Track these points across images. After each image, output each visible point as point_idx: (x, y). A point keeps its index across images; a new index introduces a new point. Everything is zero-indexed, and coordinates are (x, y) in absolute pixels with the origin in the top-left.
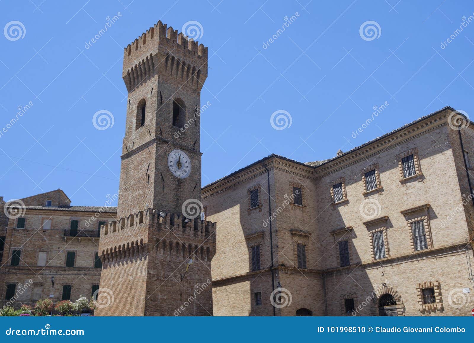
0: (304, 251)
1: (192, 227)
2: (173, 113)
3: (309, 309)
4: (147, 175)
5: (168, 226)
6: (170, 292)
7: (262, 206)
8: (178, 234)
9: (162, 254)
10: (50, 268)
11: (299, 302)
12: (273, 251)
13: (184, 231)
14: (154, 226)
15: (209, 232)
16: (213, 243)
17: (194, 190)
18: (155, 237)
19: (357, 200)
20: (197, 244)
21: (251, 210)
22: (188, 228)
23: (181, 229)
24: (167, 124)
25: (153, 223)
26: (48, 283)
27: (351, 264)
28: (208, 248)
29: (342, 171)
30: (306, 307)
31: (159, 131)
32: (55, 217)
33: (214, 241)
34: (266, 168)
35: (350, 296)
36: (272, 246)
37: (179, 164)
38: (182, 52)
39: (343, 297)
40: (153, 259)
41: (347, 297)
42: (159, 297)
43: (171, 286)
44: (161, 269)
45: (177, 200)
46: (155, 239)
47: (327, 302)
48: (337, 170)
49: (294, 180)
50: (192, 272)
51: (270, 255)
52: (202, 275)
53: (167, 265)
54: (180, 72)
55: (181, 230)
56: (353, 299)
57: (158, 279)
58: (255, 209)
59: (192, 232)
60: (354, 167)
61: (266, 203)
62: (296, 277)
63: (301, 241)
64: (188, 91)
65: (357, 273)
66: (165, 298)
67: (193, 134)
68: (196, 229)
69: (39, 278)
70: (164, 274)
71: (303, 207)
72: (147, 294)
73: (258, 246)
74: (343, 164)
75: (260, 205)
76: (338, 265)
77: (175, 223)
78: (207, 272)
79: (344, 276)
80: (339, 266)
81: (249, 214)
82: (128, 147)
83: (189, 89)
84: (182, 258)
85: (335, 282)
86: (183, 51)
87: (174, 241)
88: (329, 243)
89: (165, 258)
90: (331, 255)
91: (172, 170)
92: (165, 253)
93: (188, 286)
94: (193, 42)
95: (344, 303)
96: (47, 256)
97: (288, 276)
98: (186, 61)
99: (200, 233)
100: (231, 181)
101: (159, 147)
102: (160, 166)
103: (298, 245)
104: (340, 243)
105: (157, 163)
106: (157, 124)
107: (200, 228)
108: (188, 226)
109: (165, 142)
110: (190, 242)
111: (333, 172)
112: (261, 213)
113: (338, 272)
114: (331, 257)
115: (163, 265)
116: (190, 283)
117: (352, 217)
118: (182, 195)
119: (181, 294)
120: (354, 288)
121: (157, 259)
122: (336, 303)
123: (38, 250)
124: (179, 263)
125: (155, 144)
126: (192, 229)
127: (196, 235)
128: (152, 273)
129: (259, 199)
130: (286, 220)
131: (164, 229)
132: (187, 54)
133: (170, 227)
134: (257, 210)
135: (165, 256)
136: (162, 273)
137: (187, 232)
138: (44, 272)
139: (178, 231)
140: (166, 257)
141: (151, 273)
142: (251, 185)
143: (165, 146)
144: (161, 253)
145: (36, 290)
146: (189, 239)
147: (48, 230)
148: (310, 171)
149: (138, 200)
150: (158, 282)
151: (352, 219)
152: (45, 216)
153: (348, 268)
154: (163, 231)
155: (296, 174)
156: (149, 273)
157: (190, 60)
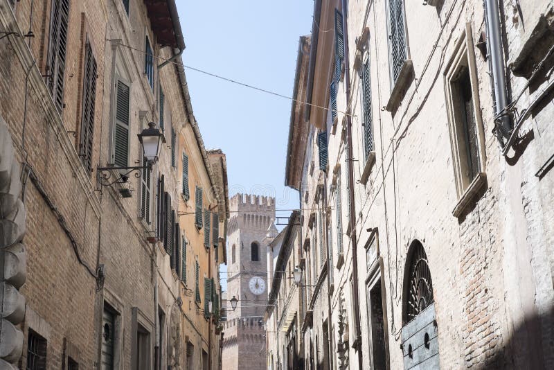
5: (249, 325)
6: (253, 363)
14: (240, 327)
18: (241, 333)
23: (258, 327)
24: (248, 261)
31: (243, 267)
37: (257, 286)
40: (241, 345)
43: (253, 360)
44: (247, 351)
45: (257, 308)
54: (254, 224)
66: (250, 366)
87: (254, 334)
91: (252, 291)
92: (249, 341)
94: (263, 198)
101: (243, 278)
102: (244, 290)
105: (241, 288)
106: (241, 263)
109: (246, 274)
115: (248, 348)
121: (243, 345)
125: (240, 276)
131: (247, 328)
143: (247, 276)
150: (245, 358)
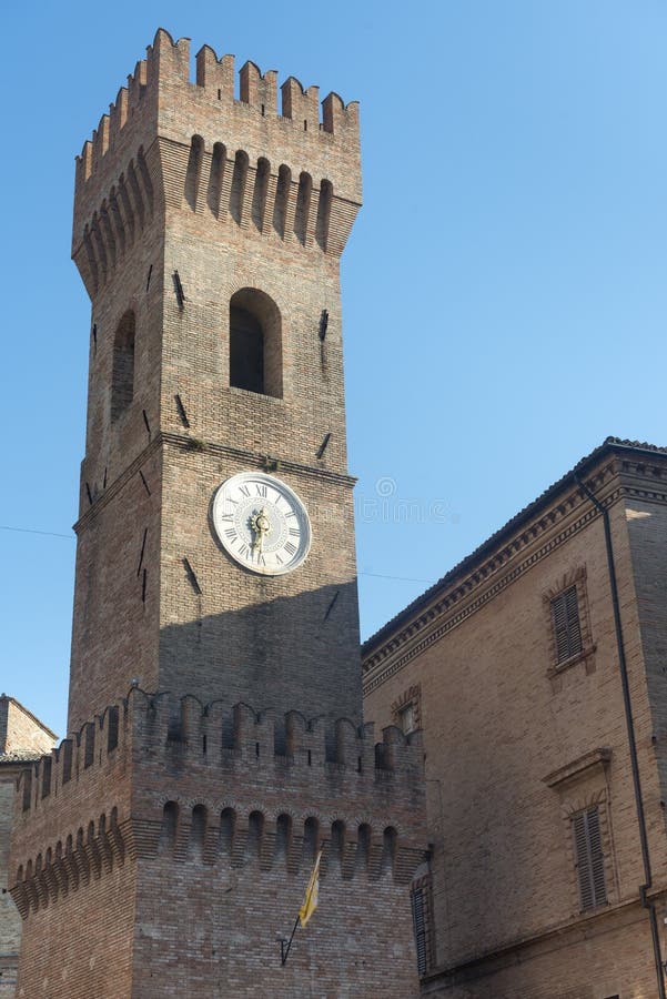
1: (316, 753)
4: (142, 572)
5: (214, 754)
7: (594, 649)
8: (258, 783)
9: (197, 861)
12: (648, 823)
13: (283, 770)
14: (153, 753)
15: (391, 769)
16: (414, 810)
17: (327, 614)
18: (160, 798)
20: (341, 815)
21: (560, 672)
22: (299, 758)
25: (150, 743)
28: (390, 832)
31: (176, 411)
33: (414, 801)
34: (595, 501)
36: (640, 804)
38: (255, 128)
40: (158, 880)
43: (237, 987)
44: (193, 922)
45: (260, 655)
46: (160, 805)
50: (329, 927)
51: (639, 842)
52: (373, 939)
53: (219, 902)
55: (272, 765)
57: (181, 960)
58: (572, 664)
59: (319, 770)
61: (607, 638)
64: (288, 261)
67: (314, 412)
68: (334, 756)
70: (208, 939)
73: (593, 811)
75: (587, 647)
77: (243, 741)
78: (395, 925)
81: (555, 690)
82: (92, 491)
83: (291, 255)
84: (285, 874)
86: (258, 125)
87: (243, 810)
89: (207, 875)
91: (233, 547)
92: (209, 860)
93: (314, 984)
98: (269, 157)
99: (350, 774)
101: (178, 465)
102: (180, 536)
105: (167, 526)
106: (166, 384)
107: (349, 755)
108: (302, 750)
109: (199, 448)
110: (311, 811)
112: (593, 677)
116: (320, 972)
118: (277, 636)
121: (177, 881)
124: (270, 893)
126: (319, 758)
127: (334, 781)
128: (155, 934)
129: (583, 624)
131: (196, 764)
132: (276, 132)
133: (223, 756)
134: (580, 669)
135: (208, 869)
136: (201, 935)
137: (294, 772)
139: (259, 769)
140: (216, 874)
141: (151, 938)
142: (552, 576)
143: (201, 462)
146: (306, 797)
149: (118, 670)
154: (194, 770)
156: (142, 937)
157: (289, 151)
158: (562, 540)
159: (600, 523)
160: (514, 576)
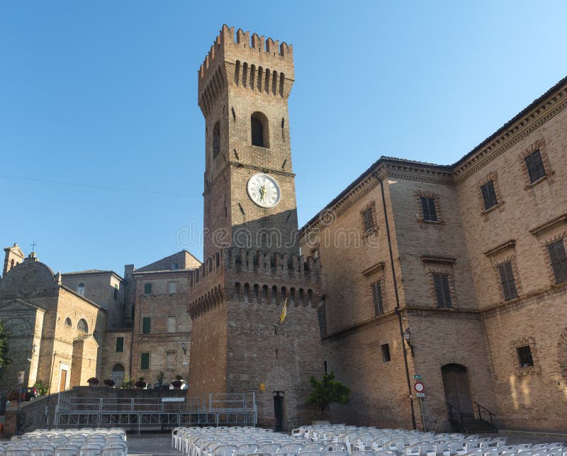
0: (446, 283)
2: (252, 130)
3: (462, 364)
4: (225, 208)
5: (251, 267)
6: (260, 349)
7: (378, 229)
8: (266, 276)
9: (247, 301)
10: (181, 334)
11: (445, 354)
12: (397, 287)
13: (274, 271)
15: (310, 271)
16: (318, 284)
17: (287, 220)
18: (234, 281)
19: (518, 200)
20: (294, 286)
22: (279, 268)
23: (269, 269)
24: (245, 144)
25: (230, 263)
26: (180, 351)
27: (519, 294)
28: (310, 291)
29: (492, 163)
30: (458, 362)
31: (234, 154)
32: (180, 280)
33: (318, 281)
34: (378, 178)
35: (524, 342)
36: (395, 280)
39: (514, 344)
40: (234, 308)
41: (519, 345)
42: (246, 355)
43: (261, 341)
46: (234, 284)
47: (493, 354)
48: (484, 164)
49: (421, 189)
50: (290, 322)
51: (394, 293)
52: (305, 326)
53: (254, 315)
54: (256, 82)
56: (529, 346)
57: (242, 333)
59: (286, 272)
60: (508, 154)
61: (382, 225)
62: (435, 320)
63: (439, 269)
64: (270, 101)
65: (530, 308)
66: (255, 355)
67: (281, 152)
68: (290, 267)
69: (171, 346)
70: (250, 326)
71: (438, 224)
72: (228, 352)
73: (379, 283)
74: (490, 153)
75: (376, 228)
76: (501, 298)
77: (260, 262)
78: (313, 321)
79: (512, 313)
80: (502, 300)
83: (271, 99)
84: (275, 305)
85: (500, 324)
86: (258, 55)
87: (261, 285)
88: (485, 269)
89: (250, 306)
90: (489, 286)
91: (255, 199)
92: (250, 301)
93: (286, 340)
95: (516, 353)
96: (177, 322)
97: (423, 319)
98: (263, 66)
99: (296, 272)
100: (340, 204)
102: (237, 196)
103: (435, 275)
104: (500, 267)
105: (233, 193)
107: (295, 266)
108: (280, 265)
109: (243, 166)
110: (283, 285)
111: (478, 168)
113: (502, 307)
114: (490, 288)
115: (248, 315)
116: (288, 336)
117: (513, 227)
119: (277, 351)
120: (529, 329)
121: (240, 308)
122: (505, 353)
123: (167, 315)
124: (271, 311)
126: (286, 267)
127: (291, 275)
128: (234, 325)
129: (374, 220)
130: (413, 243)
131: (245, 270)
132: (264, 57)
133: (254, 267)
135: (250, 304)
137: (277, 272)
138: (175, 339)
139: (266, 271)
140: (253, 305)
142: (363, 204)
144: (244, 301)
145: (170, 357)
146: (282, 280)
147: (174, 294)
148: (445, 174)
150: (243, 336)
151: (514, 229)
152: (170, 280)
153: (515, 302)
154: (245, 272)
155: (423, 180)
156: (230, 326)
157: (269, 63)
158: (367, 192)
159: (380, 186)
160: (350, 205)
